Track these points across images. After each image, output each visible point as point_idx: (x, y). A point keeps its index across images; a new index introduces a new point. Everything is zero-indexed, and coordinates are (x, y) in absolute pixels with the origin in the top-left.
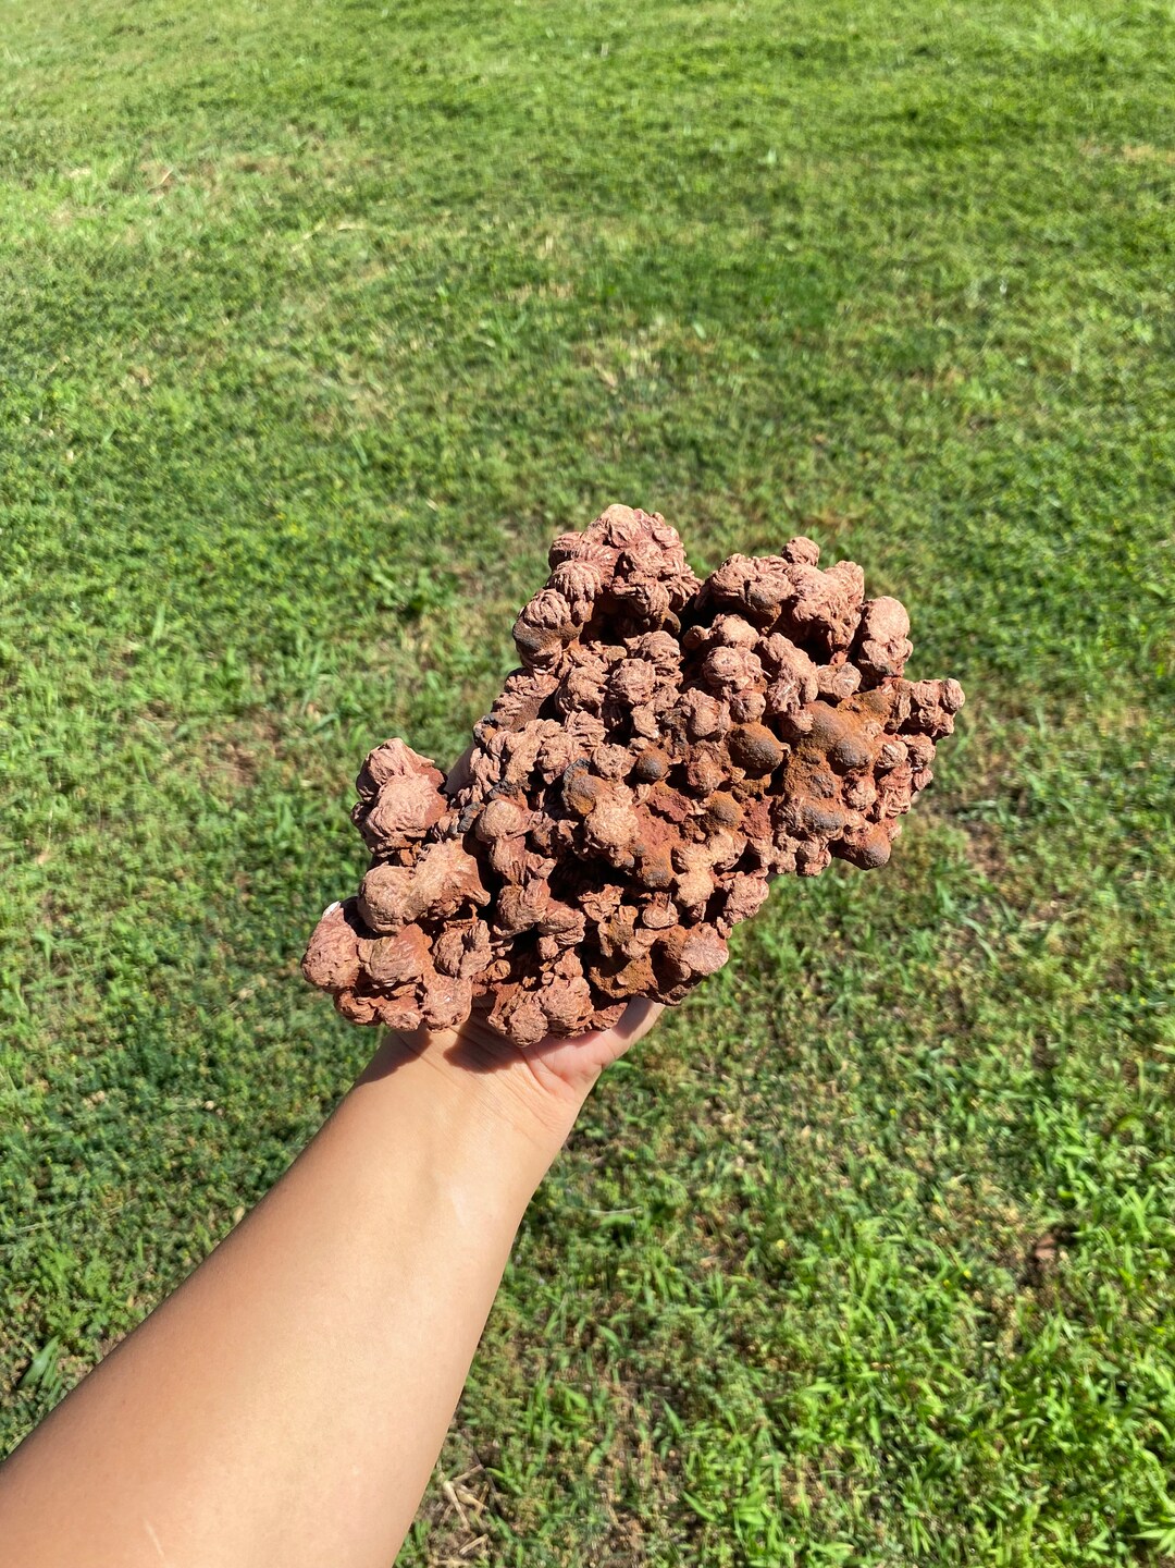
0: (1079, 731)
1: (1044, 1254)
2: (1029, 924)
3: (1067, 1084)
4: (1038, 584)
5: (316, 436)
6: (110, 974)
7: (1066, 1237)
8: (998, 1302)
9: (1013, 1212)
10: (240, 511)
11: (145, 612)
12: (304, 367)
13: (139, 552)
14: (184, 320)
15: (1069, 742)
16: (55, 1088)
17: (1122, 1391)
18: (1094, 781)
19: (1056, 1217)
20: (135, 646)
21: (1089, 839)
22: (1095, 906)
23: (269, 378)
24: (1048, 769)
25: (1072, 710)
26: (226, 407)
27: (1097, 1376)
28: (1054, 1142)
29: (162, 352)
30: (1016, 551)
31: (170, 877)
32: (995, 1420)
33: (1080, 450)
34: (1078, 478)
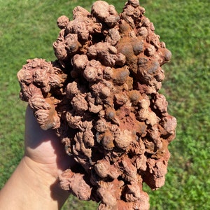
0: (182, 65)
1: (188, 164)
2: (178, 104)
3: (188, 132)
4: (171, 38)
5: (34, 38)
6: (12, 144)
7: (192, 161)
8: (180, 175)
9: (181, 158)
10: (22, 54)
11: (8, 76)
12: (30, 25)
13: (5, 66)
14: (7, 21)
15: (181, 68)
16: (6, 167)
17: (205, 187)
18: (187, 74)
19: (189, 157)
20: (7, 83)
21: (187, 85)
22: (190, 98)
23: (24, 29)
24: (178, 74)
25: (181, 61)
26: (17, 35)
27: (200, 185)
28: (187, 143)
29: (4, 27)
30: (167, 33)
31: (19, 124)
32: (182, 196)
33: (176, 11)
34: (177, 17)
